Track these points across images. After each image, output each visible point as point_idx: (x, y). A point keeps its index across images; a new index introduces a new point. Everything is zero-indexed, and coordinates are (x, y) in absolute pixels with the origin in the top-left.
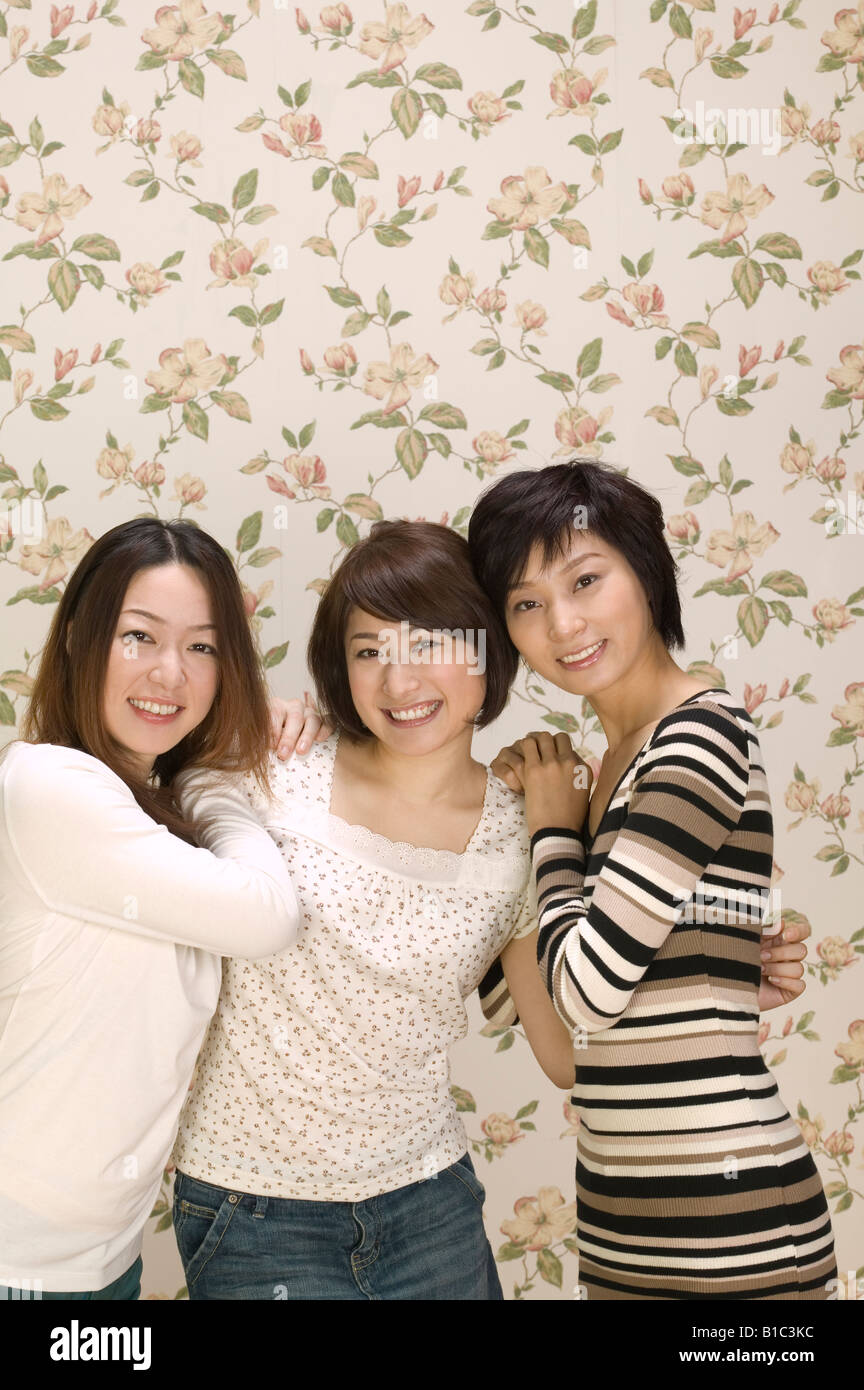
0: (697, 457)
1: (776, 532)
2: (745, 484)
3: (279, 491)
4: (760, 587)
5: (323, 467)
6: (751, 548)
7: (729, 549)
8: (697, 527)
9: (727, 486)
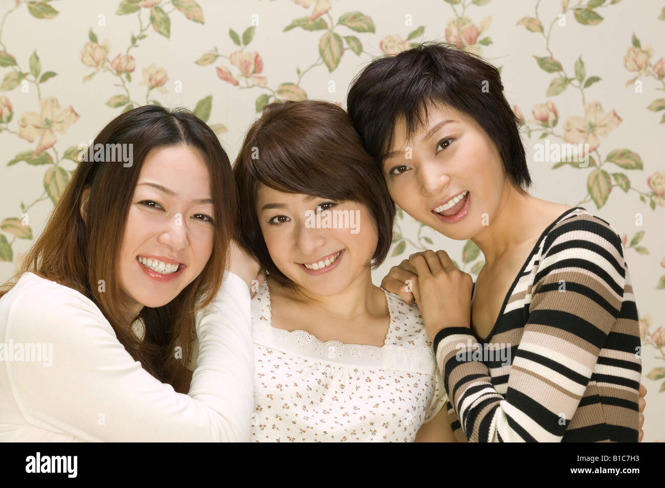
0: (557, 57)
1: (619, 118)
2: (595, 79)
3: (226, 79)
4: (605, 161)
5: (261, 61)
6: (599, 130)
7: (581, 131)
8: (556, 113)
9: (581, 81)
